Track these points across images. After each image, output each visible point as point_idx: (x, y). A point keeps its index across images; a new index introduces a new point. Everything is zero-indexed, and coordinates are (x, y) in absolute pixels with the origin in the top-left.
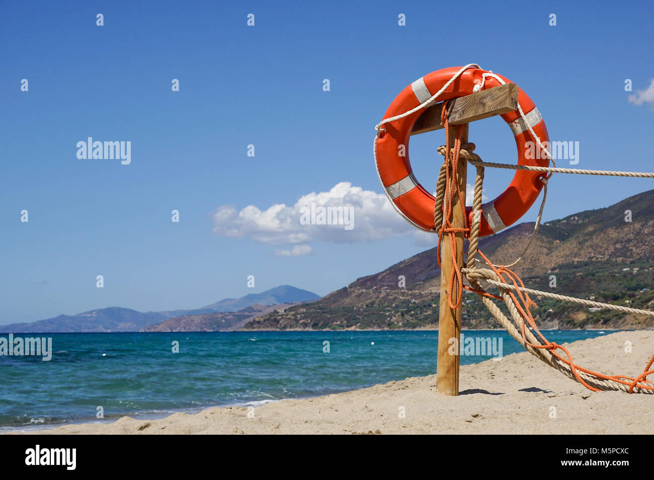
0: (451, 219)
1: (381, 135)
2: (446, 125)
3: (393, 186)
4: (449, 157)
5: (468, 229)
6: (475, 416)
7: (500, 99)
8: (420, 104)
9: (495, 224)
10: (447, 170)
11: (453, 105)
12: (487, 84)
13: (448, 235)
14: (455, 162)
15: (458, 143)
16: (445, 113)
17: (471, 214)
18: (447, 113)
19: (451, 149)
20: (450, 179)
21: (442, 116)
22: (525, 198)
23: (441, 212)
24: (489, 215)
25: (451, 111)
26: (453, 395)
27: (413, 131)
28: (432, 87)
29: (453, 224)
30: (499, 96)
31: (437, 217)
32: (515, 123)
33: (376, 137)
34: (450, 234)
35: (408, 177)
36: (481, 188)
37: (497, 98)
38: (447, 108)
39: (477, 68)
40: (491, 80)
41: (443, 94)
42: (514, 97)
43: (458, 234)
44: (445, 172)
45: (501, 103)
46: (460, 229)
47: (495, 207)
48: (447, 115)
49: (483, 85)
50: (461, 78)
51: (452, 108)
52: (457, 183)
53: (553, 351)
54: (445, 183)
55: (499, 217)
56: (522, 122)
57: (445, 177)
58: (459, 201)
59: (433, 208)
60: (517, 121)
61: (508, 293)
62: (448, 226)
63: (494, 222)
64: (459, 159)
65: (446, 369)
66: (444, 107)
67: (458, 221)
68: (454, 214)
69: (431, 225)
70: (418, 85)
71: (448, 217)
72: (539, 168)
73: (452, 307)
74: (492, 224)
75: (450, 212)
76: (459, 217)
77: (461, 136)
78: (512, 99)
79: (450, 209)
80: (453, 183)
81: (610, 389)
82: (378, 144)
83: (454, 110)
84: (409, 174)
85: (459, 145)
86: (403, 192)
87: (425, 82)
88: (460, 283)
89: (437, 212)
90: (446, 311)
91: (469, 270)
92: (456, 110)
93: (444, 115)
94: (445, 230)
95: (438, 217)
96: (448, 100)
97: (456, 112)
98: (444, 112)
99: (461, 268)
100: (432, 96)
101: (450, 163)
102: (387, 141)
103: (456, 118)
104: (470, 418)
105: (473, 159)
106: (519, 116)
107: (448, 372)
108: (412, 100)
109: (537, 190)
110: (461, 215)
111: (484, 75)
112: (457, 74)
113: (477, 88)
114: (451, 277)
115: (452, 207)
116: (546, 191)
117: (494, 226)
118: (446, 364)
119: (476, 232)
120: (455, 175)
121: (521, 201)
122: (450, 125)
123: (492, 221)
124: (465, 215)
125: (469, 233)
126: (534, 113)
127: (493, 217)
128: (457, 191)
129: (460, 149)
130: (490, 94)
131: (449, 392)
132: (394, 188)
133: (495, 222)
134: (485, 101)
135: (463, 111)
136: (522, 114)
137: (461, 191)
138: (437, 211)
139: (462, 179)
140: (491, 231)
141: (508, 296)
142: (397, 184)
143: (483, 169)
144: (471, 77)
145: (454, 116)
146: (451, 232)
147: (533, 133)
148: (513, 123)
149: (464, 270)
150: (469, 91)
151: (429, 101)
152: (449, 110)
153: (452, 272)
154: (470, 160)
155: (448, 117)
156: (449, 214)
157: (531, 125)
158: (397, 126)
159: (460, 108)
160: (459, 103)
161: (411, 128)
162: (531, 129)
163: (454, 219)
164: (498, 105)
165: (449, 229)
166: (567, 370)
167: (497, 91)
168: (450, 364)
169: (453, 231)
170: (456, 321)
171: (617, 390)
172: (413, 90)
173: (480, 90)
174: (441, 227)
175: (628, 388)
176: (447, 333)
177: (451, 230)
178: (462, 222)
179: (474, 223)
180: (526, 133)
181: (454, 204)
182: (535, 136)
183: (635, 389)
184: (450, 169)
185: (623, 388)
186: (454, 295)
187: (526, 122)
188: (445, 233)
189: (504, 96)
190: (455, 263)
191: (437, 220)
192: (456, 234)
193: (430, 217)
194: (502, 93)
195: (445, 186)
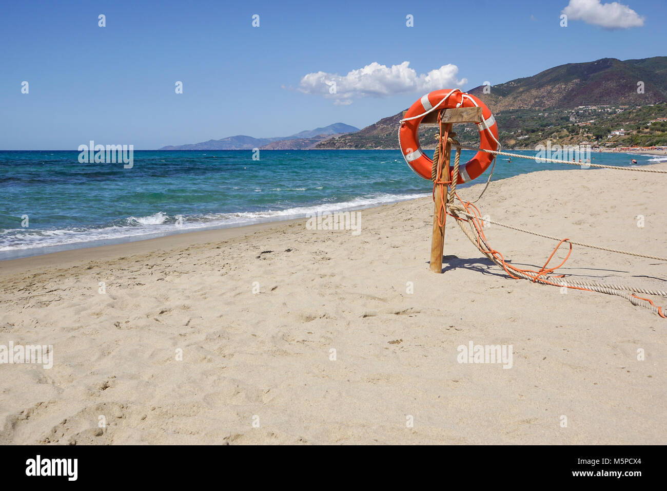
0: (441, 176)
1: (403, 126)
2: (441, 123)
4: (441, 141)
8: (426, 112)
9: (466, 179)
12: (464, 102)
13: (439, 185)
14: (444, 145)
15: (446, 134)
17: (452, 172)
18: (441, 117)
19: (443, 137)
20: (441, 153)
21: (438, 118)
22: (483, 165)
23: (436, 171)
24: (462, 173)
25: (443, 116)
26: (438, 272)
27: (422, 122)
28: (433, 102)
29: (442, 180)
33: (400, 127)
35: (417, 150)
36: (459, 160)
37: (470, 114)
38: (441, 114)
39: (459, 91)
40: (467, 99)
41: (439, 106)
43: (445, 185)
44: (439, 150)
46: (446, 182)
47: (466, 169)
49: (462, 103)
50: (450, 98)
51: (444, 114)
52: (445, 156)
53: (494, 255)
55: (468, 175)
56: (484, 124)
57: (439, 152)
58: (446, 166)
59: (431, 167)
60: (481, 123)
61: (471, 219)
62: (439, 180)
64: (447, 143)
65: (435, 258)
66: (439, 113)
67: (445, 177)
68: (443, 173)
69: (430, 177)
70: (425, 100)
72: (492, 152)
73: (441, 226)
74: (464, 179)
76: (445, 175)
77: (448, 130)
78: (478, 116)
79: (441, 171)
80: (443, 157)
81: (523, 278)
82: (401, 132)
84: (418, 148)
85: (447, 135)
86: (414, 159)
87: (429, 99)
88: (445, 211)
89: (434, 171)
90: (436, 228)
91: (450, 204)
95: (434, 173)
96: (441, 110)
97: (446, 117)
98: (440, 116)
100: (433, 107)
101: (442, 145)
102: (406, 130)
103: (446, 120)
105: (455, 143)
106: (482, 121)
107: (436, 260)
108: (420, 108)
109: (490, 161)
110: (447, 174)
111: (463, 96)
112: (448, 95)
113: (458, 105)
114: (440, 209)
116: (495, 161)
118: (435, 256)
119: (455, 184)
120: (445, 151)
121: (481, 167)
122: (442, 124)
123: (464, 177)
124: (449, 173)
125: (451, 183)
126: (490, 119)
127: (465, 175)
128: (445, 160)
129: (448, 137)
130: (466, 111)
131: (436, 270)
132: (409, 156)
133: (466, 177)
134: (463, 114)
135: (450, 118)
136: (484, 120)
137: (447, 161)
139: (448, 154)
140: (463, 182)
141: (471, 221)
142: (411, 154)
143: (460, 149)
144: (455, 98)
145: (444, 119)
146: (441, 184)
147: (490, 131)
148: (479, 124)
149: (447, 204)
150: (454, 105)
151: (431, 111)
153: (441, 207)
154: (453, 143)
155: (441, 119)
156: (440, 174)
157: (488, 126)
158: (413, 123)
159: (448, 115)
160: (448, 112)
162: (488, 129)
163: (443, 177)
164: (470, 118)
165: (439, 182)
166: (501, 265)
167: (470, 111)
168: (438, 255)
170: (442, 233)
171: (526, 279)
172: (422, 103)
173: (460, 107)
174: (435, 179)
175: (533, 279)
176: (437, 239)
177: (441, 182)
178: (447, 177)
179: (454, 179)
180: (486, 130)
181: (443, 168)
182: (491, 133)
183: (536, 280)
184: (442, 148)
185: (530, 278)
186: (441, 218)
187: (486, 125)
188: (437, 184)
189: (474, 114)
190: (442, 201)
191: (433, 175)
192: (443, 185)
193: (430, 173)
194: (472, 112)
195: (438, 157)
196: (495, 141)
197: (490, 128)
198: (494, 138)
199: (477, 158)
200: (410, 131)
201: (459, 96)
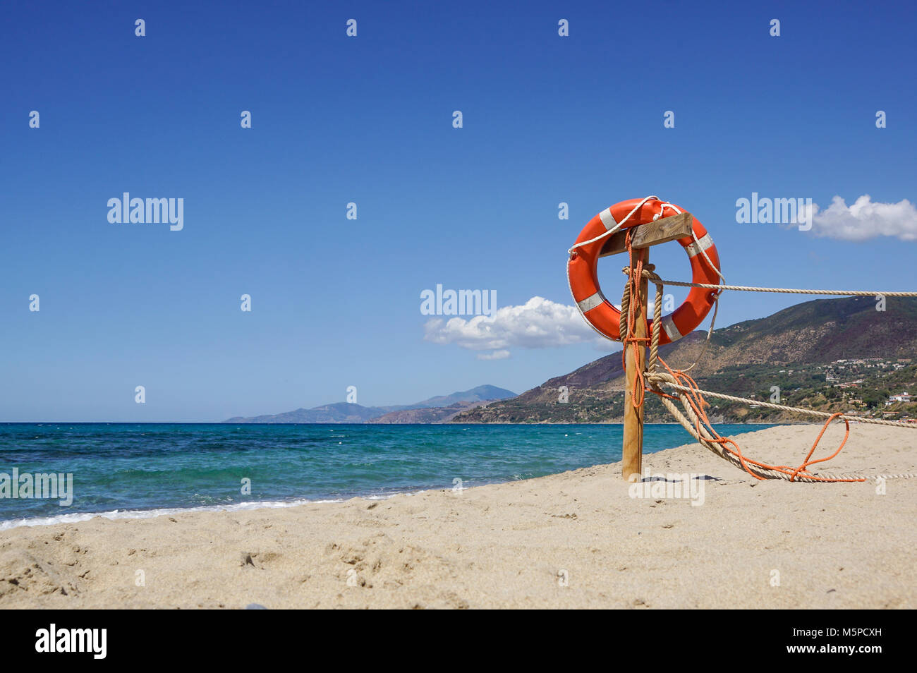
0: (634, 330)
1: (573, 258)
2: (630, 249)
3: (584, 301)
4: (632, 275)
5: (649, 339)
6: (658, 502)
7: (677, 226)
8: (606, 231)
9: (672, 333)
10: (631, 287)
11: (636, 232)
12: (665, 213)
14: (637, 281)
15: (640, 264)
17: (652, 325)
18: (631, 239)
19: (635, 269)
20: (633, 295)
21: (626, 241)
22: (698, 311)
23: (626, 324)
24: (667, 327)
25: (634, 237)
27: (601, 254)
28: (617, 216)
29: (636, 334)
30: (676, 224)
33: (569, 259)
34: (633, 343)
35: (597, 294)
36: (660, 303)
38: (630, 234)
39: (657, 199)
40: (669, 210)
41: (627, 221)
42: (688, 225)
43: (640, 343)
44: (629, 289)
46: (643, 338)
47: (673, 319)
49: (661, 214)
50: (643, 208)
51: (635, 234)
52: (640, 298)
53: (724, 445)
54: (629, 298)
55: (676, 328)
56: (696, 246)
57: (629, 293)
58: (641, 314)
59: (618, 320)
60: (691, 245)
61: (684, 394)
62: (631, 336)
64: (642, 277)
65: (630, 460)
66: (628, 233)
67: (640, 331)
68: (637, 325)
69: (616, 335)
70: (605, 214)
71: (632, 328)
72: (711, 286)
73: (636, 406)
74: (670, 335)
75: (633, 323)
76: (641, 328)
77: (642, 259)
79: (633, 321)
80: (636, 298)
81: (774, 478)
82: (570, 265)
83: (636, 236)
84: (597, 291)
85: (641, 266)
86: (592, 307)
87: (611, 212)
88: (643, 385)
89: (622, 324)
90: (630, 410)
91: (650, 374)
92: (638, 236)
93: (628, 240)
94: (630, 339)
95: (623, 327)
96: (631, 227)
97: (638, 238)
98: (628, 237)
99: (643, 372)
100: (618, 223)
101: (633, 281)
102: (578, 263)
103: (638, 242)
104: (654, 504)
105: (653, 278)
106: (693, 241)
107: (632, 462)
108: (600, 227)
109: (708, 305)
110: (643, 326)
111: (662, 206)
112: (639, 205)
113: (656, 217)
114: (635, 380)
115: (635, 319)
116: (717, 305)
117: (672, 336)
118: (630, 456)
119: (657, 341)
120: (638, 291)
121: (696, 314)
122: (633, 249)
123: (670, 331)
124: (646, 326)
125: (650, 342)
126: (706, 238)
127: (670, 328)
128: (639, 306)
129: (643, 268)
130: (668, 222)
132: (584, 303)
133: (672, 331)
134: (663, 228)
135: (645, 237)
136: (696, 239)
137: (643, 306)
138: (622, 322)
140: (669, 341)
141: (684, 396)
142: (587, 300)
143: (662, 287)
144: (651, 207)
145: (636, 240)
146: (634, 341)
147: (706, 255)
148: (688, 247)
149: (646, 374)
150: (649, 219)
151: (615, 228)
152: (632, 236)
153: (636, 376)
154: (651, 279)
155: (631, 242)
156: (633, 326)
157: (703, 248)
158: (588, 250)
159: (642, 234)
160: (641, 230)
161: (599, 252)
162: (704, 253)
163: (637, 330)
164: (676, 231)
165: (632, 339)
166: (736, 461)
167: (674, 220)
168: (634, 455)
169: (636, 341)
170: (639, 419)
171: (780, 478)
172: (601, 219)
173: (659, 218)
174: (625, 337)
175: (790, 477)
176: (632, 428)
177: (634, 339)
178: (644, 332)
179: (654, 333)
180: (700, 255)
181: (637, 317)
182: (708, 258)
183: (796, 478)
184: (634, 286)
185: (785, 477)
186: (637, 395)
187: (700, 246)
188: (630, 342)
190: (637, 366)
191: (622, 330)
192: (638, 343)
193: (616, 328)
194: (678, 221)
195: (629, 301)
196: (715, 271)
197: (706, 251)
198: (714, 267)
199: (688, 301)
200: (584, 263)
201: (657, 208)
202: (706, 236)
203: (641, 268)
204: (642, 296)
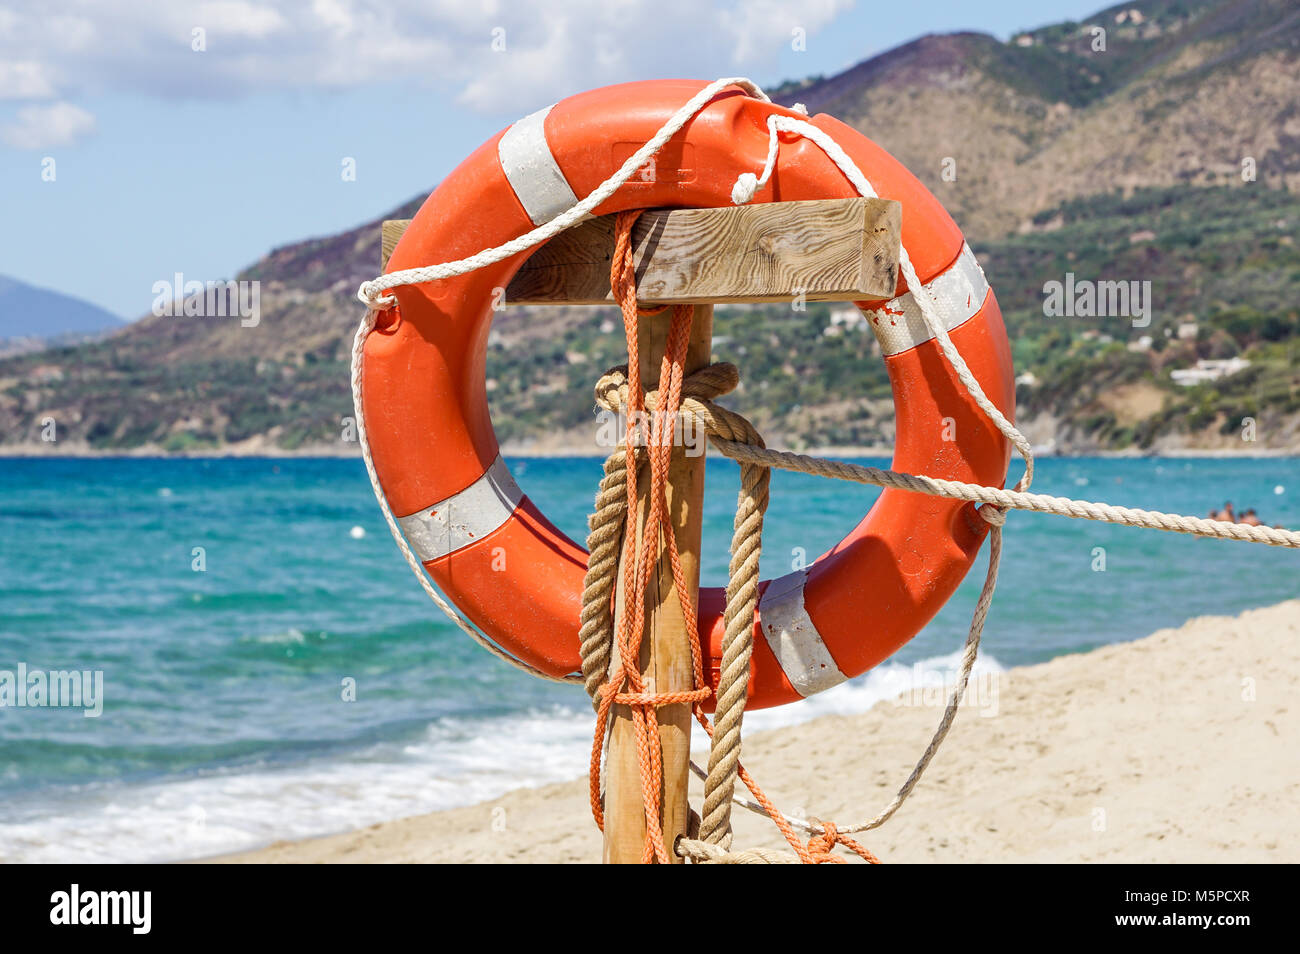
0: (642, 658)
1: (382, 323)
2: (629, 305)
3: (426, 515)
5: (705, 691)
7: (830, 251)
8: (530, 226)
9: (808, 669)
10: (630, 472)
11: (657, 235)
12: (784, 164)
13: (630, 718)
14: (659, 448)
15: (672, 373)
16: (624, 259)
17: (717, 624)
18: (634, 261)
19: (649, 396)
20: (642, 503)
21: (614, 270)
22: (918, 579)
23: (608, 619)
24: (784, 636)
25: (648, 257)
29: (647, 680)
30: (829, 242)
31: (589, 642)
32: (888, 311)
33: (363, 327)
34: (637, 716)
35: (485, 483)
36: (758, 545)
37: (823, 246)
38: (634, 242)
39: (750, 91)
40: (802, 148)
41: (620, 192)
42: (883, 252)
43: (670, 714)
44: (624, 480)
45: (835, 267)
46: (679, 693)
47: (806, 607)
48: (630, 268)
49: (768, 172)
50: (689, 138)
51: (654, 243)
52: (668, 522)
54: (622, 518)
55: (822, 646)
56: (913, 312)
57: (622, 496)
58: (673, 590)
59: (575, 596)
60: (894, 305)
62: (629, 683)
63: (803, 661)
66: (623, 237)
67: (668, 663)
68: (657, 636)
69: (567, 662)
70: (523, 148)
71: (633, 649)
72: (973, 491)
74: (794, 670)
75: (638, 632)
76: (672, 649)
78: (878, 259)
79: (639, 623)
80: (651, 525)
82: (368, 361)
83: (658, 254)
84: (486, 470)
85: (676, 383)
86: (461, 539)
87: (550, 145)
89: (593, 623)
91: (708, 846)
92: (668, 255)
93: (623, 267)
94: (622, 698)
95: (596, 638)
96: (637, 215)
97: (665, 264)
98: (623, 256)
99: (680, 837)
100: (580, 196)
102: (402, 352)
103: (665, 284)
105: (726, 435)
106: (902, 290)
108: (502, 210)
109: (961, 554)
110: (682, 640)
111: (776, 123)
112: (676, 120)
113: (745, 186)
116: (994, 551)
117: (803, 677)
120: (662, 488)
121: (907, 592)
122: (642, 307)
123: (795, 657)
124: (696, 641)
125: (709, 704)
126: (957, 277)
127: (799, 645)
128: (667, 551)
129: (682, 395)
130: (798, 226)
132: (428, 524)
133: (808, 663)
134: (775, 246)
135: (695, 266)
136: (914, 284)
137: (681, 552)
138: (589, 617)
139: (685, 506)
140: (791, 692)
142: (442, 509)
143: (765, 474)
144: (725, 135)
145: (658, 275)
146: (643, 708)
147: (952, 354)
148: (881, 313)
149: (689, 844)
150: (717, 187)
151: (565, 220)
152: (642, 248)
154: (714, 438)
155: (637, 277)
156: (635, 641)
157: (944, 322)
158: (446, 303)
159: (682, 251)
160: (679, 232)
162: (946, 342)
163: (656, 658)
164: (826, 273)
165: (631, 697)
167: (821, 221)
169: (649, 705)
172: (508, 170)
173: (758, 197)
174: (604, 678)
177: (642, 697)
178: (682, 665)
179: (729, 671)
180: (928, 350)
181: (653, 599)
182: (961, 367)
184: (643, 467)
187: (929, 314)
188: (621, 710)
189: (847, 246)
190: (654, 821)
191: (589, 651)
192: (659, 713)
193: (568, 633)
194: (837, 232)
195: (623, 527)
196: (991, 420)
197: (954, 336)
198: (986, 404)
199: (872, 532)
200: (429, 356)
201: (750, 127)
202: (955, 268)
203: (675, 393)
204: (677, 508)
